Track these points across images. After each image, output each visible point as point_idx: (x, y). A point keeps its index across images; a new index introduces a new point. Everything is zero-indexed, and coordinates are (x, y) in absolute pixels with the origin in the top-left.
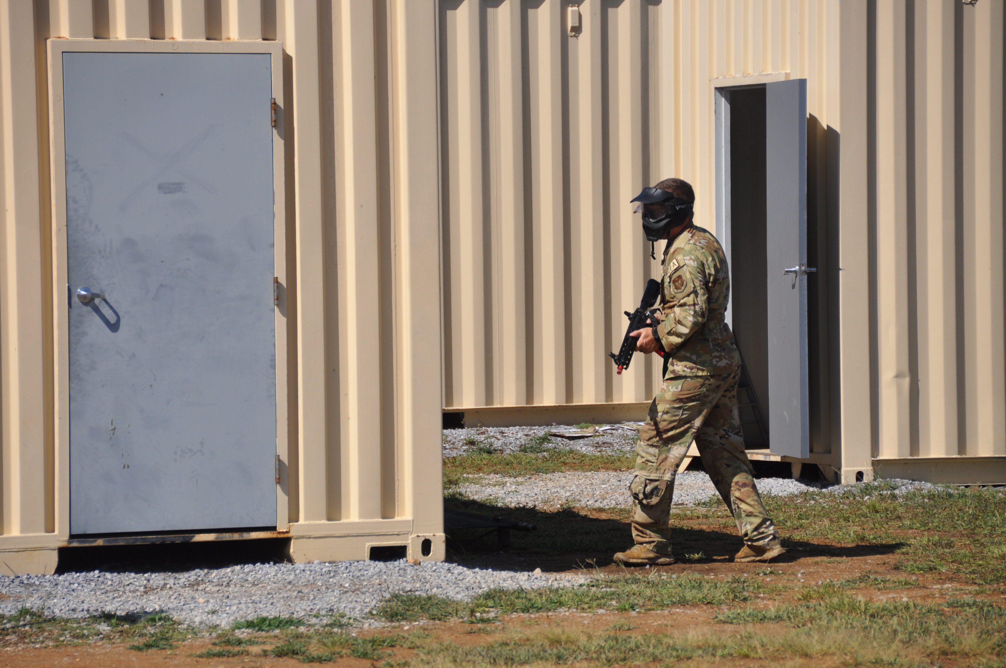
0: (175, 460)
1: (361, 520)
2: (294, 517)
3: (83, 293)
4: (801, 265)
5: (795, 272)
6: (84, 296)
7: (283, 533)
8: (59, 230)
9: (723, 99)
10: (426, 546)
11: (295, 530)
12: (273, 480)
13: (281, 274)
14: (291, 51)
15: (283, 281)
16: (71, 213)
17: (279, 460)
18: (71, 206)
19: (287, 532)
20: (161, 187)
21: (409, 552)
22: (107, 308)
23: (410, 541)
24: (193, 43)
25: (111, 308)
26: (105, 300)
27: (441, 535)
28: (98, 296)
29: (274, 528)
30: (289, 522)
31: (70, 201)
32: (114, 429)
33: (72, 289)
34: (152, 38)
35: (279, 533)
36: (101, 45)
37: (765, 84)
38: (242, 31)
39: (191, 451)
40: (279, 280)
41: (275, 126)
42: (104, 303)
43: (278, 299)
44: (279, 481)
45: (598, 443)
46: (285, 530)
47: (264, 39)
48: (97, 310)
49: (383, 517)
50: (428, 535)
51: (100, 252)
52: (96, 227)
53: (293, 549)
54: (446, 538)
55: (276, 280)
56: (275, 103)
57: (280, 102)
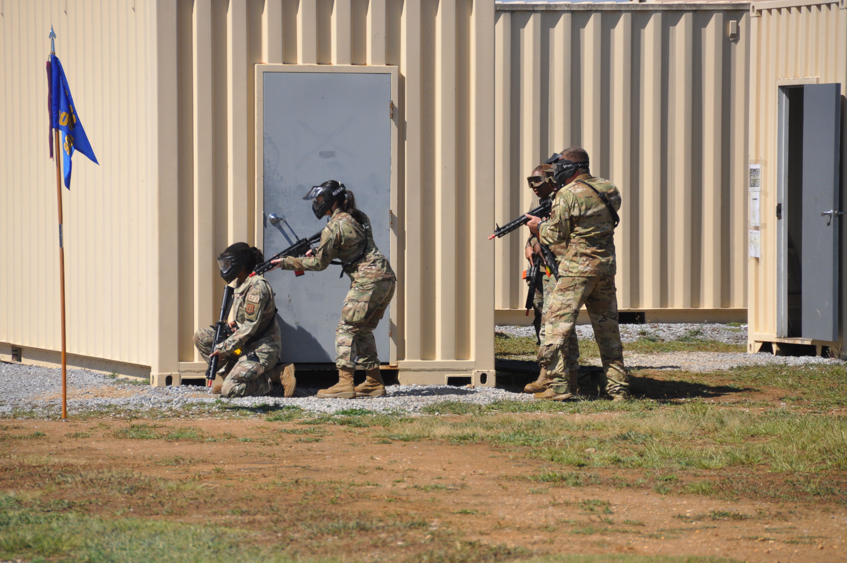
0: (327, 320)
1: (443, 361)
2: (401, 356)
3: (272, 217)
4: (834, 210)
5: (830, 214)
6: (273, 219)
7: (393, 367)
8: (259, 179)
9: (784, 95)
10: (483, 378)
11: (401, 364)
12: (388, 334)
13: (394, 207)
14: (404, 72)
15: (395, 213)
16: (266, 169)
17: (391, 322)
18: (267, 164)
19: (396, 366)
20: (321, 154)
21: (473, 381)
22: (287, 227)
23: (473, 374)
24: (343, 67)
25: (289, 227)
26: (285, 222)
27: (493, 371)
28: (281, 219)
29: (387, 364)
30: (397, 360)
31: (265, 162)
32: (290, 300)
33: (266, 214)
34: (318, 64)
35: (391, 366)
36: (288, 68)
37: (803, 85)
38: (374, 60)
39: (336, 314)
40: (393, 212)
41: (392, 118)
42: (285, 223)
43: (392, 223)
44: (391, 335)
45: (737, 336)
46: (394, 365)
47: (387, 65)
48: (281, 229)
49: (457, 359)
50: (485, 371)
51: (283, 192)
52: (281, 177)
53: (400, 376)
54: (496, 373)
55: (391, 212)
56: (392, 104)
57: (396, 104)
